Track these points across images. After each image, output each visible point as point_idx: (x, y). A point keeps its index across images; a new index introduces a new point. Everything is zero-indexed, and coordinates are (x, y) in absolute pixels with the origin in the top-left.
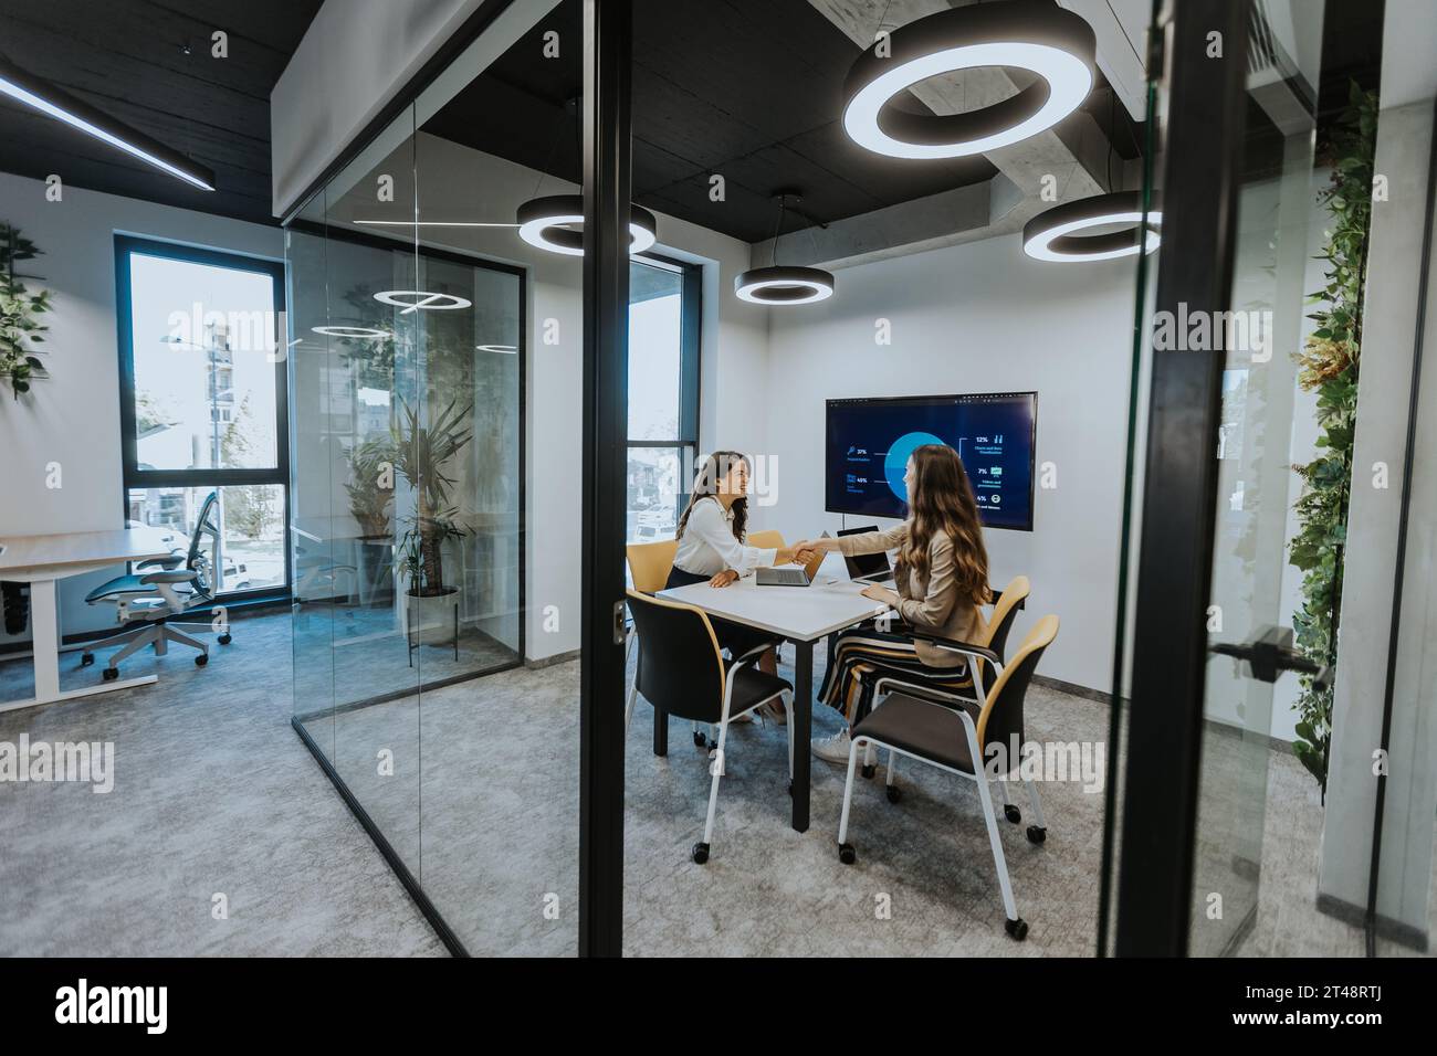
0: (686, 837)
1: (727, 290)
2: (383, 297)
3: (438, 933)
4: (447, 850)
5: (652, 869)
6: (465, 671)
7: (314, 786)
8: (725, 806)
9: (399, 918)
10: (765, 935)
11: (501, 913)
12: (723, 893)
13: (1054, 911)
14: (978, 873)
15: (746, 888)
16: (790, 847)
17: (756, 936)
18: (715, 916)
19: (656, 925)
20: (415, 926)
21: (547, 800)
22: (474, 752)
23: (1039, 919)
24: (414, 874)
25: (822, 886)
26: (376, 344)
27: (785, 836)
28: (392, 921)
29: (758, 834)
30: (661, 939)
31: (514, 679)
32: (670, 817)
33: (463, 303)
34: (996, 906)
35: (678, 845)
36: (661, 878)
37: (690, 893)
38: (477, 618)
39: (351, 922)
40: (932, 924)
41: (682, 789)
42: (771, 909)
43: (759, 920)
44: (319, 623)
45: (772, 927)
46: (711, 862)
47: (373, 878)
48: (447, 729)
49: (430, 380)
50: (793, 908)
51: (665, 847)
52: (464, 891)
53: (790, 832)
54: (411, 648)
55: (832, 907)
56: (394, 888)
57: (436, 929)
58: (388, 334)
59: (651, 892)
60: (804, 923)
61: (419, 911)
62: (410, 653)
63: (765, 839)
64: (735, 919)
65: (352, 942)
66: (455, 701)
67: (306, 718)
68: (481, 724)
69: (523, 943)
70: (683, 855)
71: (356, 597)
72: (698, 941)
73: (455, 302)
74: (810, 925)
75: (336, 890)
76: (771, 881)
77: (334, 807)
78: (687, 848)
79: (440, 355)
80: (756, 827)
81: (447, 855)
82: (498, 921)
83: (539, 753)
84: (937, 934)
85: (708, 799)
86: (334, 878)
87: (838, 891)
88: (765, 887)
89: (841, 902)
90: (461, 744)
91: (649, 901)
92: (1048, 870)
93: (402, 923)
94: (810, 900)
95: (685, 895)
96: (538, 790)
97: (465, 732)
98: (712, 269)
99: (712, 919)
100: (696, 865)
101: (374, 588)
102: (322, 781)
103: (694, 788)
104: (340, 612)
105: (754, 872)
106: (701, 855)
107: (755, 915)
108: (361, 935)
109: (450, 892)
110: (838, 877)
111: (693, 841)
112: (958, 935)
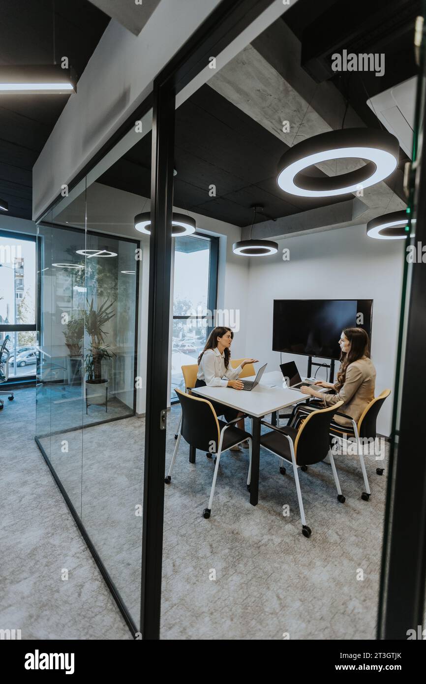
0: (201, 504)
1: (229, 249)
2: (80, 252)
3: (87, 544)
4: (94, 504)
5: (184, 520)
6: (110, 417)
7: (41, 469)
8: (220, 490)
9: (71, 536)
10: (234, 557)
11: (115, 537)
12: (216, 534)
13: (373, 555)
14: (337, 533)
15: (227, 533)
16: (248, 513)
17: (229, 557)
18: (211, 546)
19: (184, 548)
20: (77, 540)
21: (140, 482)
22: (110, 457)
23: (365, 559)
24: (79, 515)
25: (262, 534)
26: (78, 271)
27: (246, 507)
28: (68, 537)
29: (234, 505)
30: (186, 555)
31: (130, 422)
32: (194, 494)
33: (114, 255)
34: (345, 550)
35: (197, 509)
36: (188, 524)
37: (200, 533)
38: (116, 392)
39: (51, 536)
40: (313, 557)
41: (201, 480)
42: (237, 544)
43: (231, 549)
44: (50, 392)
45: (237, 554)
46: (211, 518)
47: (62, 515)
48: (99, 445)
49: (101, 287)
50: (248, 544)
51: (191, 509)
52: (100, 524)
53: (248, 505)
54: (87, 406)
55: (266, 545)
56: (70, 521)
57: (86, 543)
58: (84, 267)
59: (183, 531)
60: (252, 552)
61: (80, 533)
62: (87, 408)
63: (238, 508)
64: (220, 548)
65: (50, 546)
66: (104, 432)
67: (41, 437)
68: (115, 443)
69: (124, 552)
70: (198, 513)
71: (67, 380)
72: (202, 558)
73: (111, 254)
74: (255, 554)
75: (46, 520)
76: (238, 529)
77: (48, 480)
78: (201, 511)
79: (106, 276)
80: (233, 501)
81: (95, 506)
82: (113, 540)
83: (138, 459)
84: (315, 563)
85: (211, 486)
86: (46, 514)
87: (269, 537)
88: (235, 532)
89: (271, 543)
90: (105, 452)
91: (181, 536)
92: (372, 533)
93: (72, 539)
94: (256, 541)
95: (198, 534)
96: (137, 477)
97: (107, 447)
98: (224, 239)
99: (209, 547)
100: (204, 519)
101: (74, 377)
102: (45, 467)
103: (206, 480)
104: (60, 387)
105: (231, 525)
106: (207, 514)
107: (229, 547)
108: (55, 543)
109: (95, 525)
110: (270, 530)
111: (203, 508)
112: (326, 564)
